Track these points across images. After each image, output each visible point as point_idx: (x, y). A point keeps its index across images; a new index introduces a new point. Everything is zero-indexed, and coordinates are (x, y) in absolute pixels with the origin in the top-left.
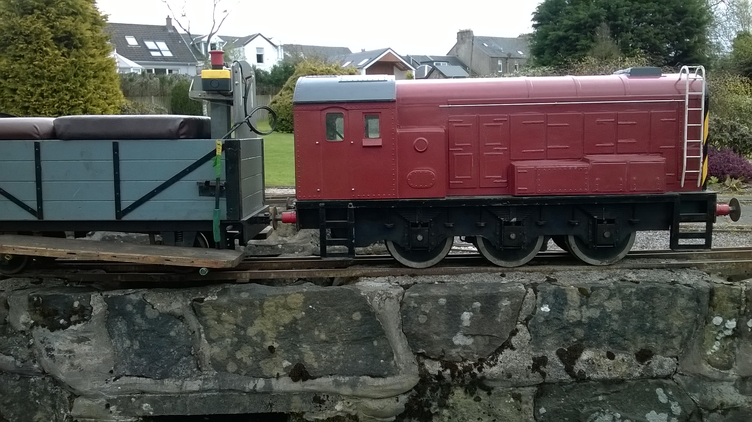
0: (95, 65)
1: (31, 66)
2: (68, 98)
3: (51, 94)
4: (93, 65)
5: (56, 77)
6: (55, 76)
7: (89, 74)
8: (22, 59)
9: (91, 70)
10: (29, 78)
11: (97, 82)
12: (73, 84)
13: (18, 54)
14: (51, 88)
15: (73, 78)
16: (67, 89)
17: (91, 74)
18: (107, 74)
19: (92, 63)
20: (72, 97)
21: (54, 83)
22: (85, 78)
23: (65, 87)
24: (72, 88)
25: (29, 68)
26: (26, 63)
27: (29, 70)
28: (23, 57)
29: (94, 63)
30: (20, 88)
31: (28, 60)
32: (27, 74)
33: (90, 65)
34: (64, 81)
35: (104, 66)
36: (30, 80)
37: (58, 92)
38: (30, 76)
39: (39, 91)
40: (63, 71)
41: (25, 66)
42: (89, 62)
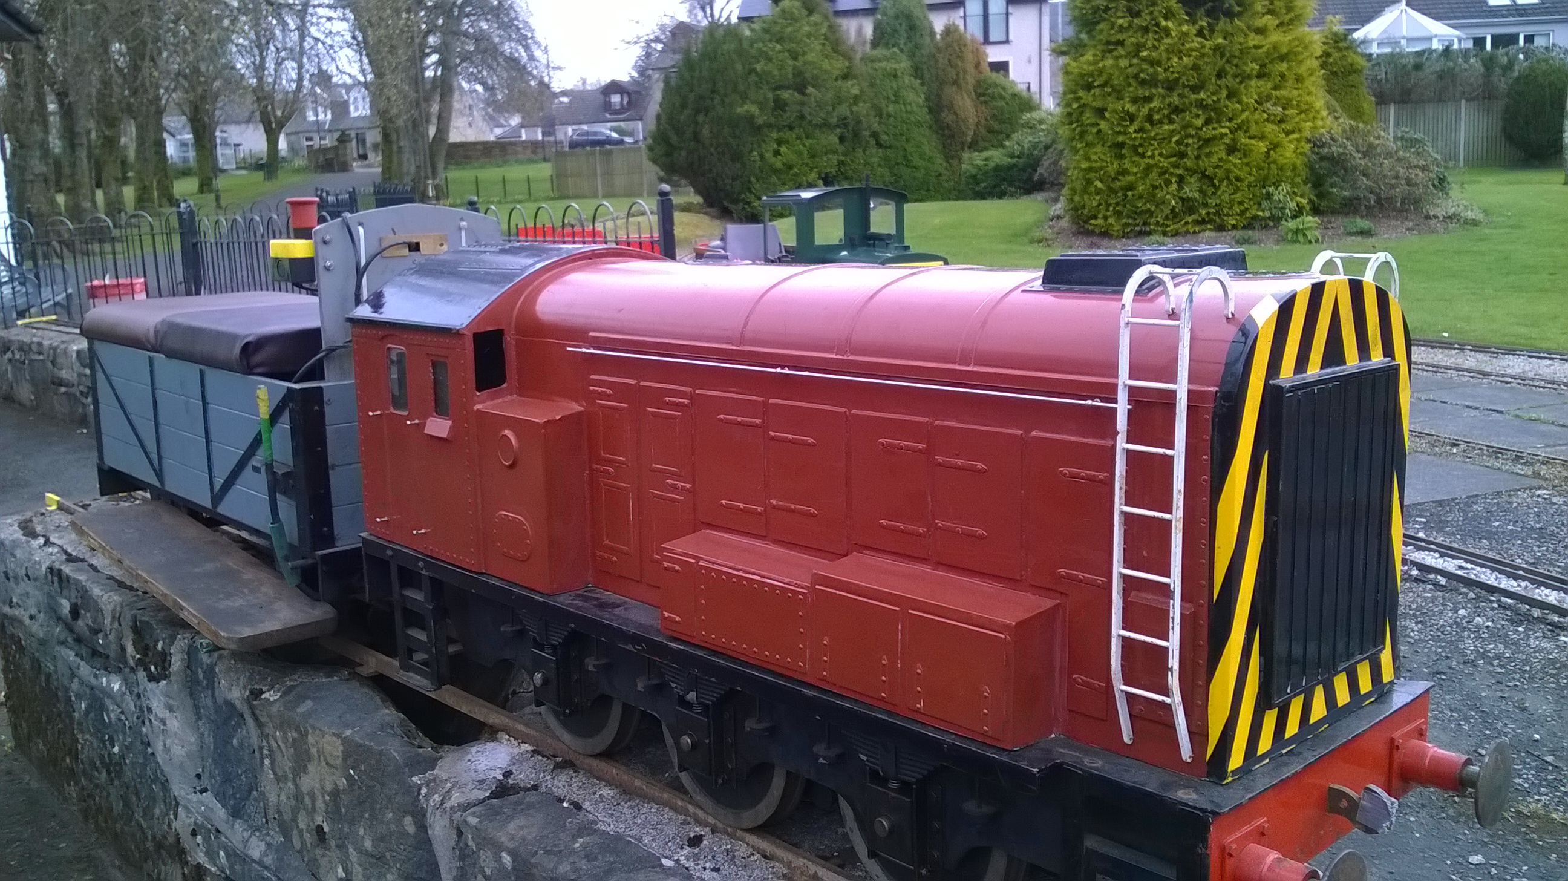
0: (1264, 49)
1: (1135, 61)
2: (1199, 122)
3: (1168, 117)
4: (1260, 51)
5: (1181, 81)
6: (1177, 80)
7: (1248, 69)
8: (1120, 48)
9: (1254, 60)
10: (1130, 85)
11: (1265, 86)
12: (1213, 94)
13: (1113, 39)
14: (1169, 105)
15: (1213, 80)
16: (1200, 104)
17: (1253, 69)
18: (1289, 69)
19: (1257, 47)
20: (1208, 122)
21: (1175, 94)
22: (1238, 80)
23: (1197, 99)
24: (1210, 102)
25: (1130, 66)
26: (1126, 57)
27: (1129, 70)
28: (1120, 43)
29: (1262, 46)
30: (1111, 106)
31: (1131, 49)
32: (1128, 77)
33: (1254, 51)
34: (1195, 89)
35: (1284, 50)
36: (1131, 89)
37: (1183, 111)
38: (1131, 81)
39: (1145, 111)
40: (1195, 67)
41: (1123, 63)
42: (1251, 43)
